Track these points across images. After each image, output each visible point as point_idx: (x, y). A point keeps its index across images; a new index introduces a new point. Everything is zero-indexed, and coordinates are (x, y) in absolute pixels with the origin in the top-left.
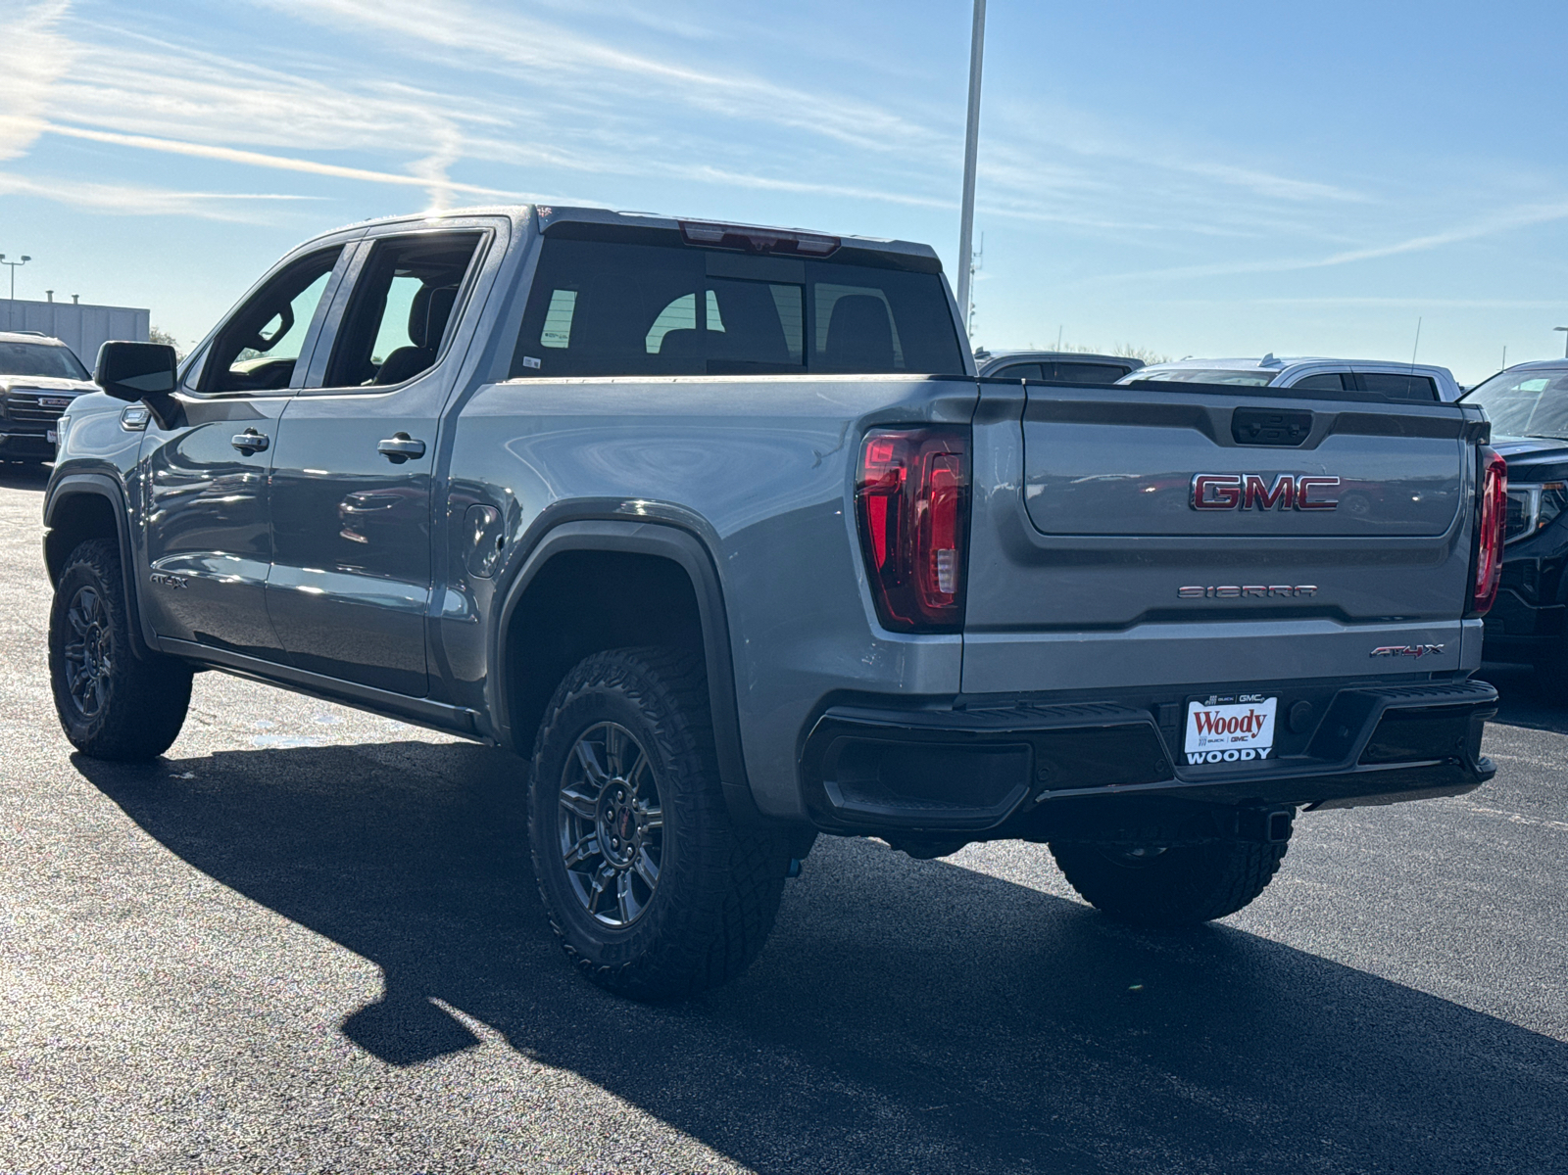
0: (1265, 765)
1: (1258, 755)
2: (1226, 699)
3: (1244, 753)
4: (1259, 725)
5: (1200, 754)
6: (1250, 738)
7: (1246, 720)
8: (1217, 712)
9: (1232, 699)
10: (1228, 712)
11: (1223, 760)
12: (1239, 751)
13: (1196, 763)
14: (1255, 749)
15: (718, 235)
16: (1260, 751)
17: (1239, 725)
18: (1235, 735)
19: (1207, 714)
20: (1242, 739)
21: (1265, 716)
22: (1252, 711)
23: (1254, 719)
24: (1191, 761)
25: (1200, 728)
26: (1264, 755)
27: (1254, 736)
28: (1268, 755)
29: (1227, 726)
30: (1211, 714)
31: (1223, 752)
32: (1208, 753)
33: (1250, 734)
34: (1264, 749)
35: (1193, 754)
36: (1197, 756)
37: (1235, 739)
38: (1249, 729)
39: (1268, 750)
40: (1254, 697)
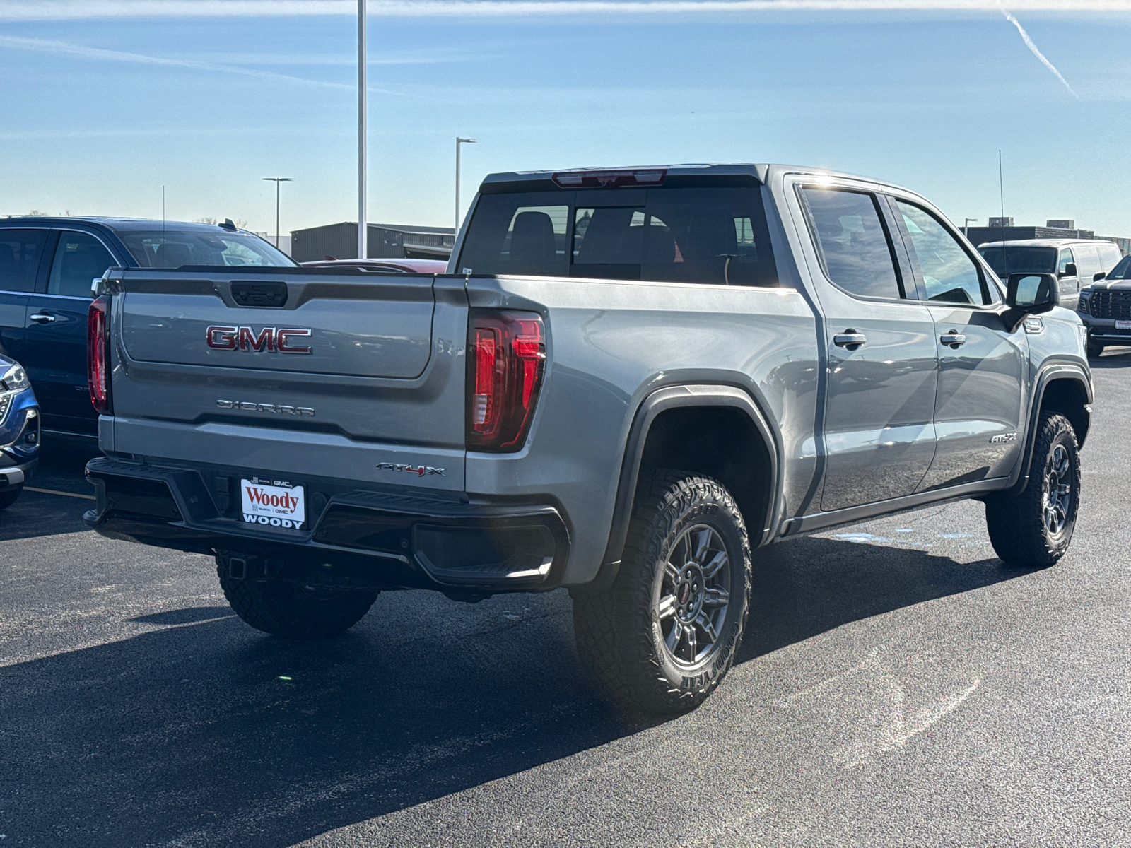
0: (299, 534)
1: (293, 527)
2: (264, 481)
3: (284, 522)
4: (295, 505)
5: (253, 516)
6: (289, 512)
7: (284, 499)
8: (262, 490)
9: (268, 482)
10: (269, 491)
11: (269, 524)
12: (281, 520)
13: (250, 522)
14: (291, 521)
15: (579, 180)
16: (295, 523)
17: (279, 501)
18: (278, 508)
19: (255, 490)
20: (284, 512)
21: (297, 499)
22: (287, 494)
23: (290, 500)
24: (247, 520)
25: (252, 499)
26: (298, 526)
27: (292, 512)
28: (300, 527)
29: (270, 500)
30: (258, 490)
31: (270, 518)
32: (258, 516)
33: (289, 510)
34: (298, 522)
35: (248, 515)
36: (250, 517)
37: (279, 511)
38: (287, 506)
39: (300, 524)
40: (284, 483)
